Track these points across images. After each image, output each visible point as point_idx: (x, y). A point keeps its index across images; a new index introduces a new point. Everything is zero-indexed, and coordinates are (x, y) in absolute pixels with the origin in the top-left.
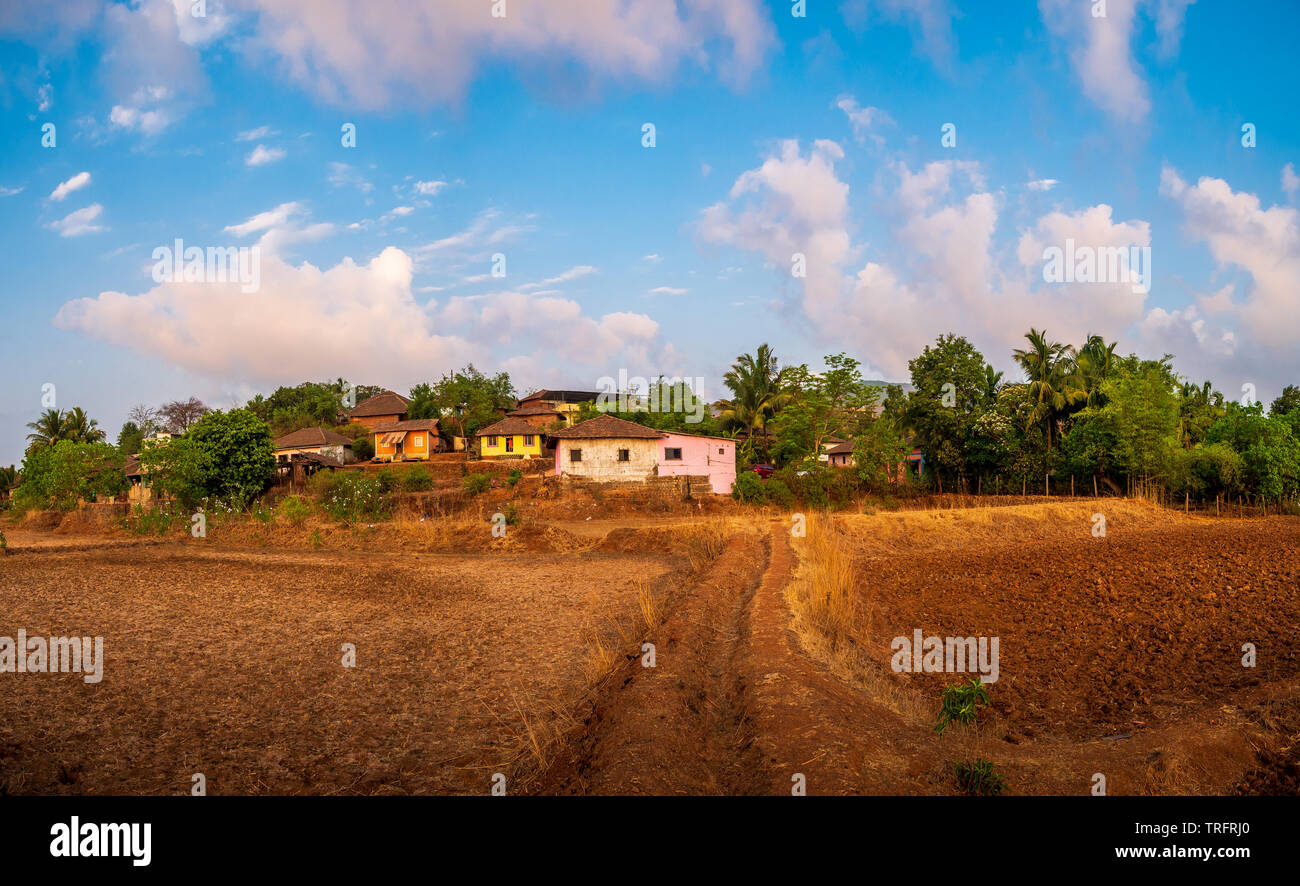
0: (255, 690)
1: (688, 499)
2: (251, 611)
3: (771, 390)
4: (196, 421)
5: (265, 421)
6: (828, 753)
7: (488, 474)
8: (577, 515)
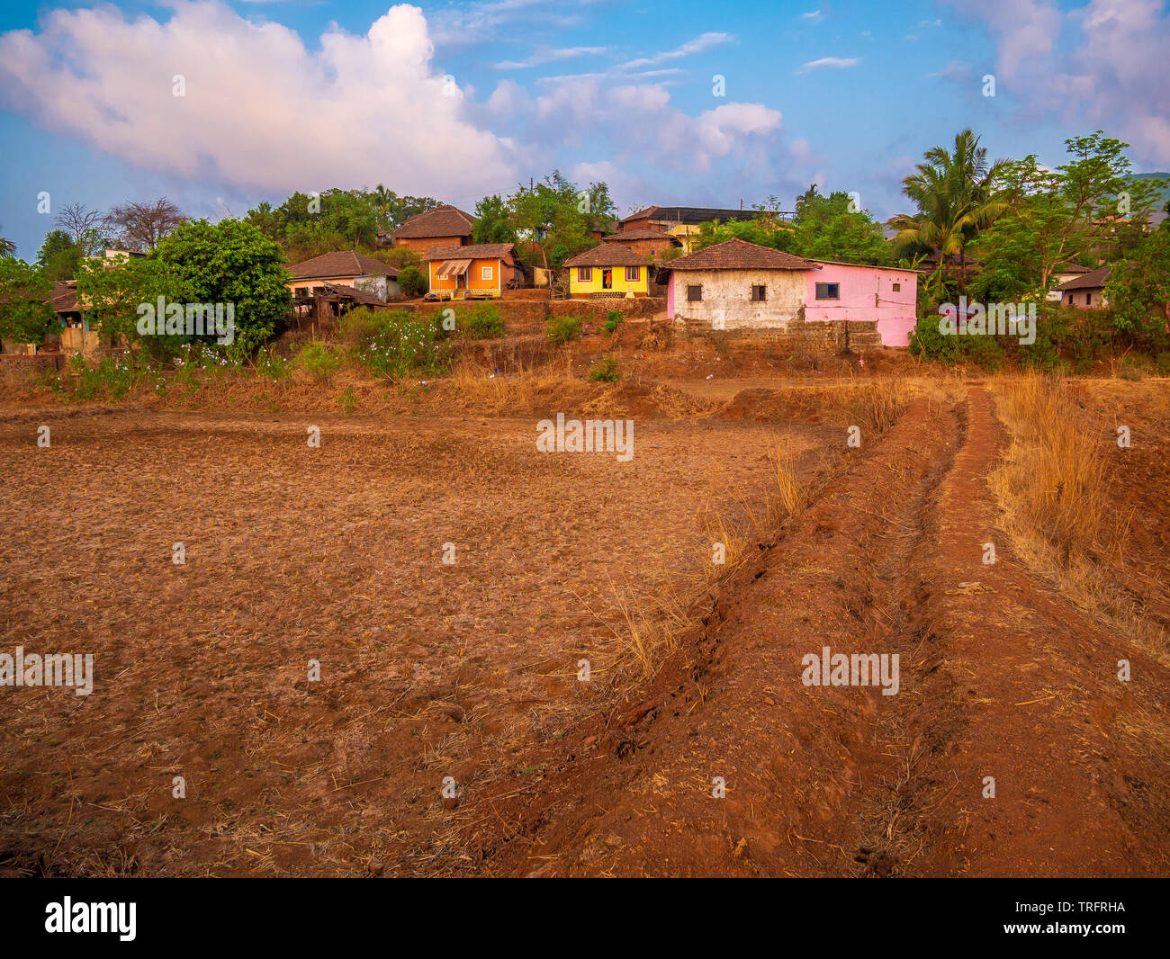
0: (260, 598)
1: (846, 353)
2: (257, 495)
3: (974, 197)
4: (169, 235)
5: (275, 239)
6: (1057, 697)
7: (579, 317)
8: (695, 371)
